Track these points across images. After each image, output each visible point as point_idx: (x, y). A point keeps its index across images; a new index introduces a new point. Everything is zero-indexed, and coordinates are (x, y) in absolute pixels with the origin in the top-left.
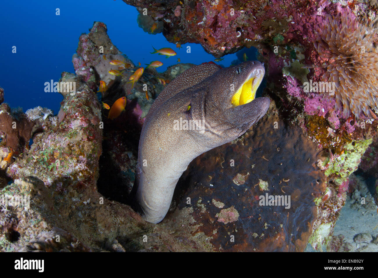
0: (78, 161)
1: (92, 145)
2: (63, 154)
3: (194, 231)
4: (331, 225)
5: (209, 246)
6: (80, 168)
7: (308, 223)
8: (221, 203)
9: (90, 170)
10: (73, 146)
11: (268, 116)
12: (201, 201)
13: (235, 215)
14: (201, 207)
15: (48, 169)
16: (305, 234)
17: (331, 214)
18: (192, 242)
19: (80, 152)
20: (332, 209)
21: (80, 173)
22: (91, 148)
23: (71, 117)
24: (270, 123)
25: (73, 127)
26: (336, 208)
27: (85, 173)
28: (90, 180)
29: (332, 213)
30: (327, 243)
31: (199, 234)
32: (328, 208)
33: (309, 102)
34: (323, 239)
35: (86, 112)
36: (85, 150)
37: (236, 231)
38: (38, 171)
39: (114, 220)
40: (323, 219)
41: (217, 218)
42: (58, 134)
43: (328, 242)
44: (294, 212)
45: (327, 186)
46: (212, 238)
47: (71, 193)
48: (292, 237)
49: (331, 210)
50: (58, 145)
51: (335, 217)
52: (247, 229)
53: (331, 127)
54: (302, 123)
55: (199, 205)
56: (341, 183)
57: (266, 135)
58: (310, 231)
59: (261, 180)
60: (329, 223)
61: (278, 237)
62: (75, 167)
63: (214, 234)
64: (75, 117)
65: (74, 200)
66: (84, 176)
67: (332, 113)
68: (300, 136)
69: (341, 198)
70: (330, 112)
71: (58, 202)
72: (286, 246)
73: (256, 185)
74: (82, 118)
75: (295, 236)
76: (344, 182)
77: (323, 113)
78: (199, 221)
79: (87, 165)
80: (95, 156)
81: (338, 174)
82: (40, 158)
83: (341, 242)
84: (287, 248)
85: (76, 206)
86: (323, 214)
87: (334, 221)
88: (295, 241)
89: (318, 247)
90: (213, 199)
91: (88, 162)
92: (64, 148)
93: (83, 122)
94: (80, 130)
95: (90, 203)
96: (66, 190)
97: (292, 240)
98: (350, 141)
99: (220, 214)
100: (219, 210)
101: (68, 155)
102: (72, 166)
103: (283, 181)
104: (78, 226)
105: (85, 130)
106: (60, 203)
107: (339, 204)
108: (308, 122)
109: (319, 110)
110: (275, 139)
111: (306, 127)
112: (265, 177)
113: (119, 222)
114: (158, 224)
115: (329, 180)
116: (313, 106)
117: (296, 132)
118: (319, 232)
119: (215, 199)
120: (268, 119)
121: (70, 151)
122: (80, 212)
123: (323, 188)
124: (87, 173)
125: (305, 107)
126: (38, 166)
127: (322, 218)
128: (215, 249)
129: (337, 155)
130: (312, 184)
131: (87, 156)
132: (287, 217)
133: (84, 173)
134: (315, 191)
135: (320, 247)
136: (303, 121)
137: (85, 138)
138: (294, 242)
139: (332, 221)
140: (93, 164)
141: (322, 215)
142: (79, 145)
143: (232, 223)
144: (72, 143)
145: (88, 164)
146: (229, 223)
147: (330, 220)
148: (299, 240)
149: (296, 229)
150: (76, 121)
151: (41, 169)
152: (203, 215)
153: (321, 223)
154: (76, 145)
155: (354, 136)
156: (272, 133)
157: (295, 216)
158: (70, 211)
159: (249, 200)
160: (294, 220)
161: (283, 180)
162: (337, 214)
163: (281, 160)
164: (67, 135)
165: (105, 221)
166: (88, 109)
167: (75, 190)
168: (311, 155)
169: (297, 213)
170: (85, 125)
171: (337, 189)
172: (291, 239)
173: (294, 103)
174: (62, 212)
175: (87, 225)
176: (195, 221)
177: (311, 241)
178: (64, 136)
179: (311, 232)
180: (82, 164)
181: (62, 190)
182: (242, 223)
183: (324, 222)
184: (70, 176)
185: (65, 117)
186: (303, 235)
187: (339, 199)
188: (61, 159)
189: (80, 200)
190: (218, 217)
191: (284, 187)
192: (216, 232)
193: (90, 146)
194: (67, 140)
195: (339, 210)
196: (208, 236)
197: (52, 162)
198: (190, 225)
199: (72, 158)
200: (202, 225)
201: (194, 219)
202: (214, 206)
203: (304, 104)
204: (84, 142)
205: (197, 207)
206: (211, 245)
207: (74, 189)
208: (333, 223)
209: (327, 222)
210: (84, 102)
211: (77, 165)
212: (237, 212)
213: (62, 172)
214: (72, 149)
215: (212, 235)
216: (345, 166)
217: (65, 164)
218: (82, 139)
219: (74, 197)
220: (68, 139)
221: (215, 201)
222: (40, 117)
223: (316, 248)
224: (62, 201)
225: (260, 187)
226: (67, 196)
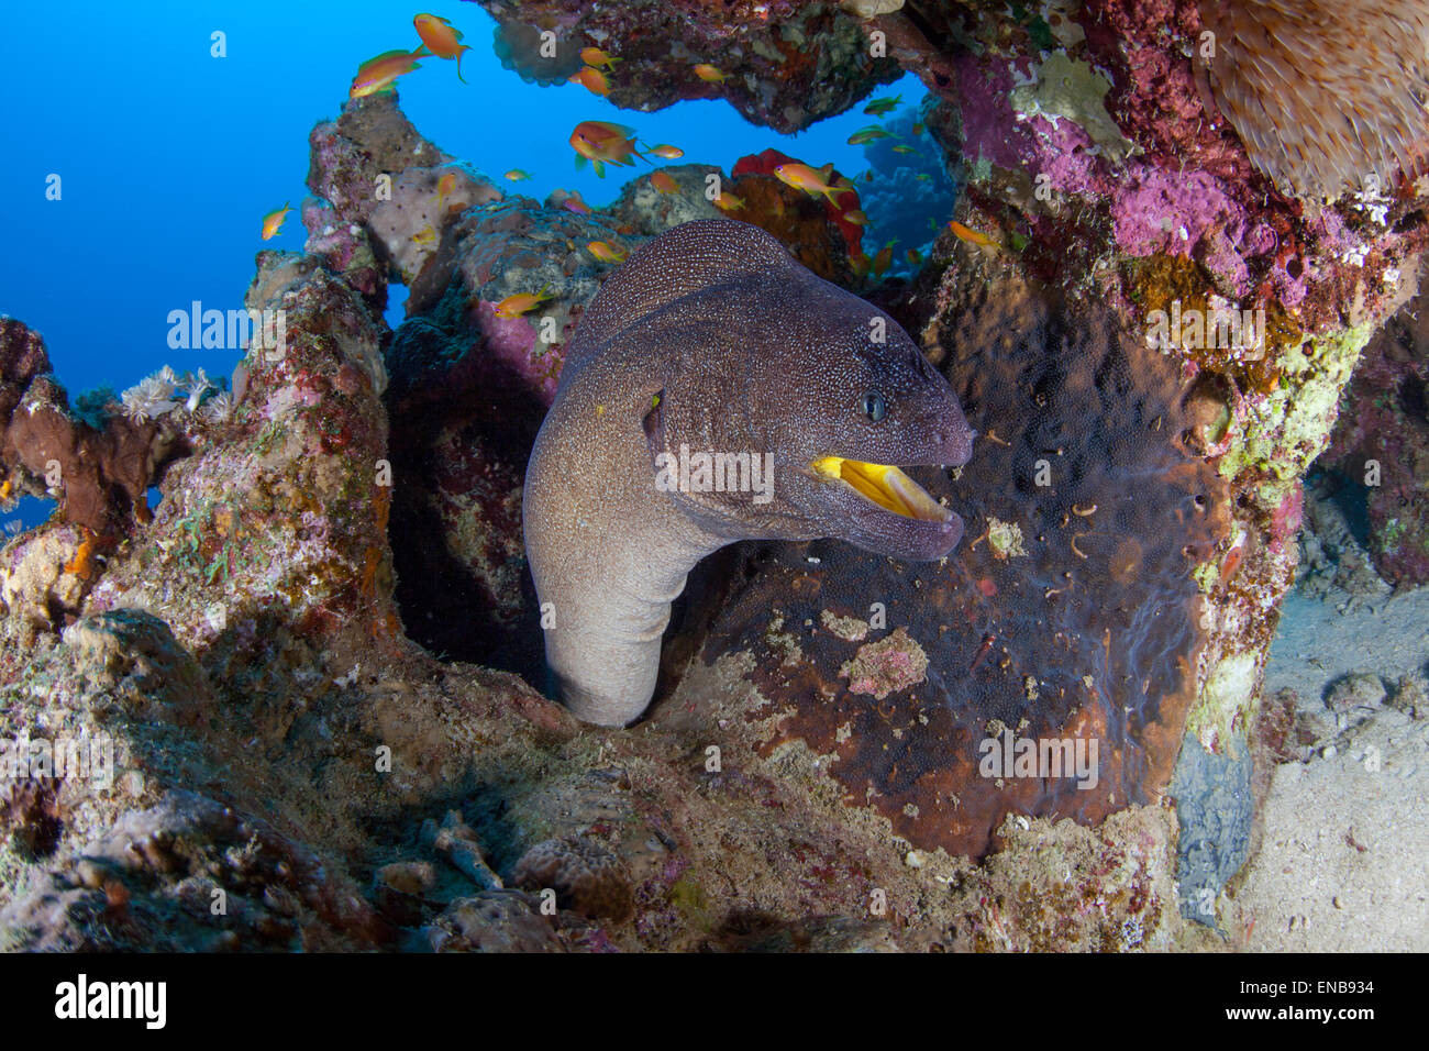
0: (299, 535)
1: (344, 465)
2: (242, 514)
3: (766, 738)
4: (1256, 658)
5: (828, 789)
6: (309, 558)
7: (1180, 658)
8: (855, 621)
9: (347, 559)
10: (276, 481)
11: (985, 286)
12: (779, 622)
13: (913, 662)
14: (782, 647)
15: (206, 578)
16: (1174, 699)
17: (1252, 619)
18: (760, 781)
19: (301, 500)
20: (1256, 602)
21: (313, 575)
22: (342, 478)
23: (266, 382)
24: (998, 308)
25: (272, 415)
26: (1269, 594)
27: (331, 572)
28: (354, 597)
29: (1255, 614)
30: (1249, 724)
31: (786, 747)
32: (1240, 598)
33: (1128, 205)
34: (1235, 713)
35: (313, 355)
36: (320, 489)
37: (925, 720)
38: (175, 590)
39: (450, 734)
40: (1226, 640)
41: (848, 681)
42: (228, 446)
43: (1250, 719)
44: (1126, 624)
45: (1234, 516)
46: (836, 757)
47: (287, 653)
48: (1129, 718)
49: (1251, 603)
50: (226, 487)
51: (1265, 630)
52: (964, 707)
53: (1221, 294)
54: (1112, 289)
55: (774, 640)
56: (1277, 502)
57: (989, 353)
58: (1187, 689)
59: (993, 522)
60: (1248, 652)
61: (1082, 724)
62: (291, 555)
63: (842, 741)
64: (277, 380)
65: (301, 676)
66: (328, 583)
67: (1218, 240)
68: (1113, 338)
69: (1282, 557)
70: (1208, 236)
71: (245, 691)
72: (1112, 754)
73: (978, 541)
74: (301, 376)
75: (1141, 714)
76: (1287, 498)
77: (1183, 242)
78: (781, 700)
79: (332, 543)
80: (362, 506)
81: (1265, 467)
82: (179, 546)
83: (1289, 714)
84: (1114, 759)
85: (309, 699)
86: (1227, 621)
87: (1263, 643)
88: (1140, 731)
89: (1222, 743)
90: (825, 612)
91: (334, 530)
92: (246, 494)
93: (304, 388)
94: (296, 419)
95: (359, 682)
96: (269, 644)
97: (1131, 731)
98: (1296, 337)
99: (857, 662)
100: (850, 651)
101: (261, 517)
102: (280, 555)
103: (1073, 516)
104: (317, 773)
105: (310, 416)
106: (254, 695)
107: (1277, 580)
108: (1135, 284)
109: (1170, 234)
110: (1024, 364)
111: (1129, 302)
112: (1008, 504)
113: (470, 739)
114: (629, 726)
115: (1237, 496)
116: (1144, 219)
117: (1098, 328)
118: (1217, 688)
119: (830, 611)
120: (990, 298)
121: (268, 501)
122: (324, 720)
123: (1218, 526)
124: (338, 574)
125: (1118, 225)
126: (175, 575)
127: (1222, 636)
128: (851, 797)
129: (1255, 398)
130: (1180, 513)
131: (330, 509)
132: (1104, 648)
133: (326, 572)
134: (1192, 537)
135: (1226, 743)
136: (1116, 280)
137: (315, 443)
138: (1136, 734)
139: (1257, 643)
140: (358, 536)
141: (1224, 624)
142: (297, 474)
143: (906, 694)
144: (272, 472)
145: (337, 539)
146: (894, 692)
147: (1252, 641)
148: (1153, 725)
149: (1141, 689)
150: (280, 392)
151: (184, 580)
152: (792, 674)
153: (1223, 657)
154: (287, 474)
155: (1306, 316)
156: (1008, 342)
157: (1131, 641)
158: (289, 721)
159: (960, 599)
160: (1131, 653)
161: (1075, 509)
162: (1272, 616)
163: (1056, 436)
164: (254, 446)
165: (417, 743)
166: (320, 342)
167: (302, 641)
168: (1164, 406)
169: (1138, 625)
170: (311, 399)
171: (1266, 523)
172: (1127, 726)
173: (1072, 221)
174: (264, 726)
175: (352, 765)
176: (768, 702)
177: (1195, 723)
178: (244, 451)
179: (1193, 689)
180: (315, 542)
181: (258, 647)
182: (943, 686)
183: (1232, 652)
184: (279, 592)
185: (249, 385)
186: (1167, 705)
187: (1275, 562)
188: (240, 534)
189: (321, 676)
190: (851, 674)
191: (1081, 535)
192: (849, 734)
193: (336, 470)
194: (254, 464)
195: (1277, 603)
196: (820, 754)
197: (215, 550)
198: (750, 717)
199: (277, 527)
200: (792, 712)
201: (760, 696)
202: (830, 635)
203: (1110, 218)
204: (312, 459)
205: (768, 646)
206: (835, 783)
207: (296, 638)
208: (1262, 651)
209: (1241, 650)
210: (304, 323)
211: (297, 547)
212: (919, 647)
213: (250, 582)
214: (275, 491)
215: (836, 747)
216: (1287, 436)
217: (256, 550)
218: (306, 450)
219: (298, 665)
220: (256, 457)
221: (832, 616)
222: (175, 404)
223: (1213, 746)
224: (258, 688)
225: (994, 548)
226: (276, 666)
